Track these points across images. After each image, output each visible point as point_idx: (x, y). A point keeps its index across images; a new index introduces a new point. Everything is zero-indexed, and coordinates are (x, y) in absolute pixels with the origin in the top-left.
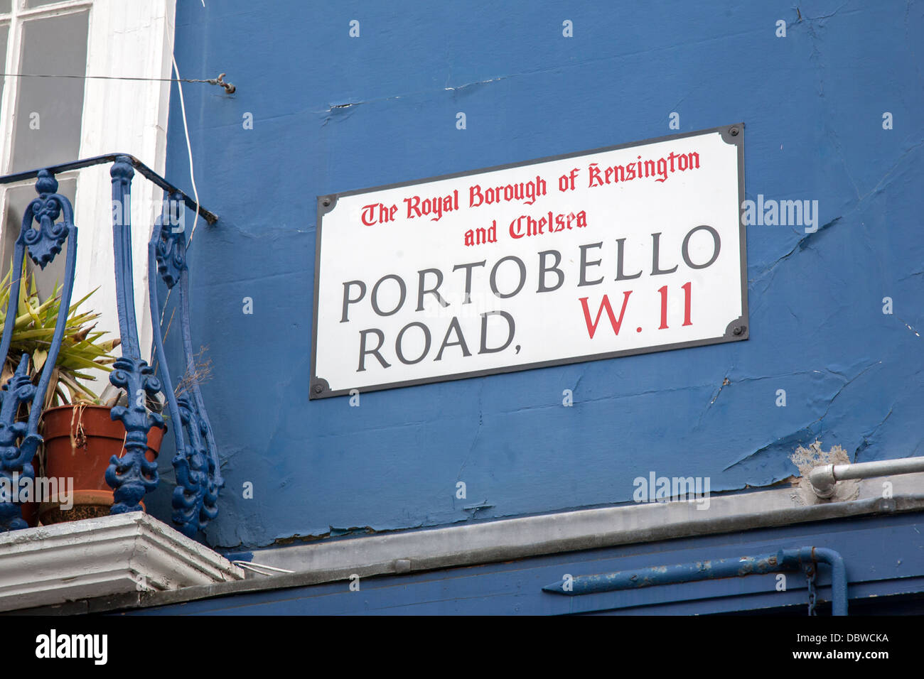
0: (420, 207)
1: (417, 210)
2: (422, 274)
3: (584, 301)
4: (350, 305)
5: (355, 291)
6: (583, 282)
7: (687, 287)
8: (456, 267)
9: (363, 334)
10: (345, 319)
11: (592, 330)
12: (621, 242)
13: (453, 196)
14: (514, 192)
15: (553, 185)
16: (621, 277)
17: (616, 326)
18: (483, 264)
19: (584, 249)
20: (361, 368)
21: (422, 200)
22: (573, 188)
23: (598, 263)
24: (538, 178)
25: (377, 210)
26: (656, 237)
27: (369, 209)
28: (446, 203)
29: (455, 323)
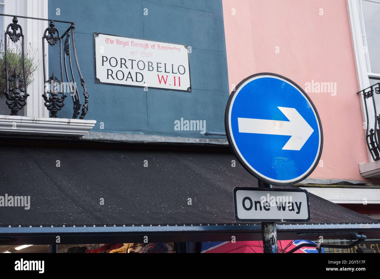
0: (120, 42)
1: (119, 43)
2: (121, 59)
3: (158, 75)
4: (104, 62)
5: (105, 59)
6: (158, 71)
7: (179, 78)
8: (129, 60)
9: (108, 70)
10: (103, 65)
11: (160, 82)
12: (165, 64)
13: (127, 42)
14: (141, 45)
15: (150, 47)
16: (165, 72)
17: (165, 83)
18: (135, 60)
19: (158, 63)
20: (108, 78)
21: (120, 41)
22: (154, 49)
23: (161, 67)
24: (147, 44)
25: (109, 40)
26: (172, 65)
27: (107, 39)
28: (126, 43)
29: (129, 73)
